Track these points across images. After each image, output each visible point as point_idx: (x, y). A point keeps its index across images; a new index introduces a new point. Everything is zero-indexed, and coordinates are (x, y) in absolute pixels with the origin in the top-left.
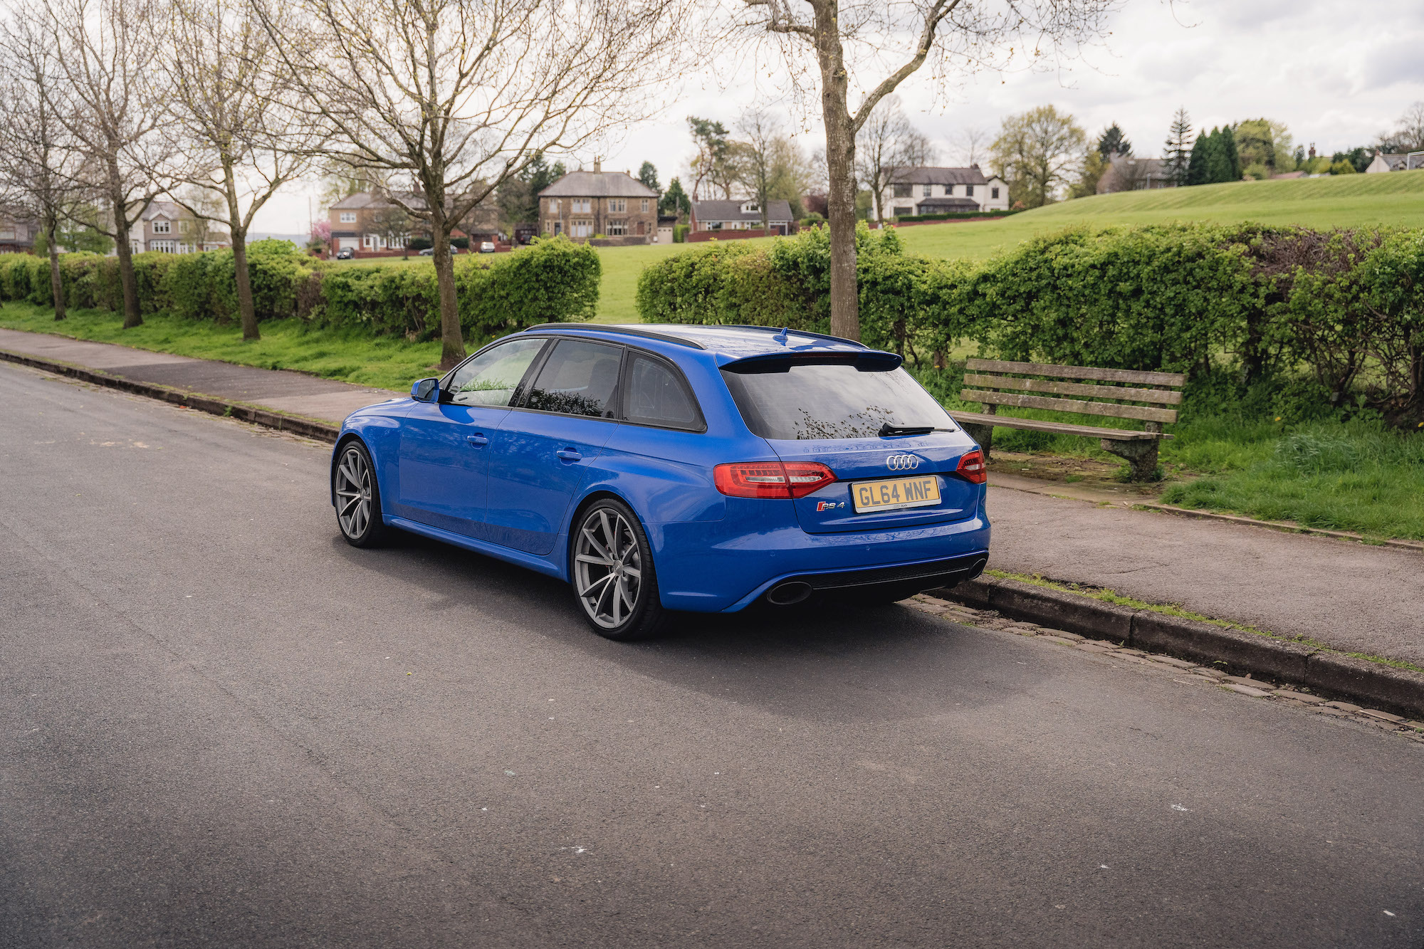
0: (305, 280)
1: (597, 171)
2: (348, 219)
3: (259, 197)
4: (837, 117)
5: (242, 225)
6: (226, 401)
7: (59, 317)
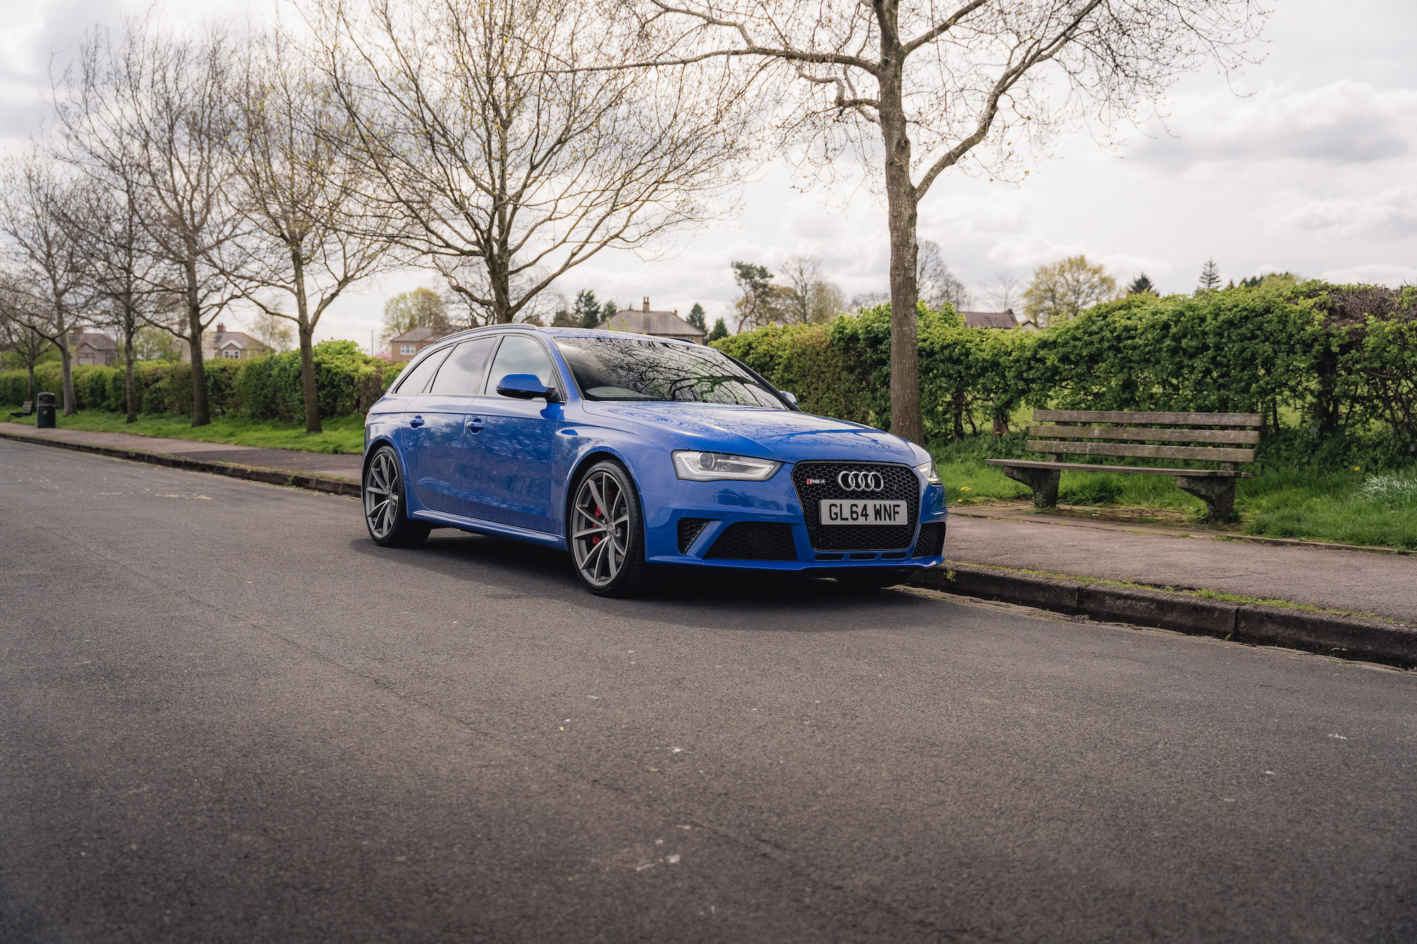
0: (368, 377)
1: (646, 310)
2: (408, 351)
3: (327, 296)
4: (900, 185)
5: (310, 322)
6: (288, 472)
7: (131, 420)
